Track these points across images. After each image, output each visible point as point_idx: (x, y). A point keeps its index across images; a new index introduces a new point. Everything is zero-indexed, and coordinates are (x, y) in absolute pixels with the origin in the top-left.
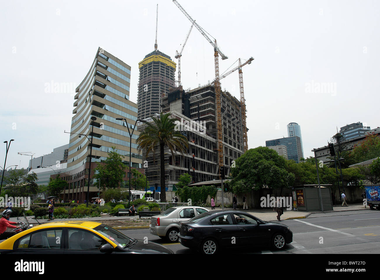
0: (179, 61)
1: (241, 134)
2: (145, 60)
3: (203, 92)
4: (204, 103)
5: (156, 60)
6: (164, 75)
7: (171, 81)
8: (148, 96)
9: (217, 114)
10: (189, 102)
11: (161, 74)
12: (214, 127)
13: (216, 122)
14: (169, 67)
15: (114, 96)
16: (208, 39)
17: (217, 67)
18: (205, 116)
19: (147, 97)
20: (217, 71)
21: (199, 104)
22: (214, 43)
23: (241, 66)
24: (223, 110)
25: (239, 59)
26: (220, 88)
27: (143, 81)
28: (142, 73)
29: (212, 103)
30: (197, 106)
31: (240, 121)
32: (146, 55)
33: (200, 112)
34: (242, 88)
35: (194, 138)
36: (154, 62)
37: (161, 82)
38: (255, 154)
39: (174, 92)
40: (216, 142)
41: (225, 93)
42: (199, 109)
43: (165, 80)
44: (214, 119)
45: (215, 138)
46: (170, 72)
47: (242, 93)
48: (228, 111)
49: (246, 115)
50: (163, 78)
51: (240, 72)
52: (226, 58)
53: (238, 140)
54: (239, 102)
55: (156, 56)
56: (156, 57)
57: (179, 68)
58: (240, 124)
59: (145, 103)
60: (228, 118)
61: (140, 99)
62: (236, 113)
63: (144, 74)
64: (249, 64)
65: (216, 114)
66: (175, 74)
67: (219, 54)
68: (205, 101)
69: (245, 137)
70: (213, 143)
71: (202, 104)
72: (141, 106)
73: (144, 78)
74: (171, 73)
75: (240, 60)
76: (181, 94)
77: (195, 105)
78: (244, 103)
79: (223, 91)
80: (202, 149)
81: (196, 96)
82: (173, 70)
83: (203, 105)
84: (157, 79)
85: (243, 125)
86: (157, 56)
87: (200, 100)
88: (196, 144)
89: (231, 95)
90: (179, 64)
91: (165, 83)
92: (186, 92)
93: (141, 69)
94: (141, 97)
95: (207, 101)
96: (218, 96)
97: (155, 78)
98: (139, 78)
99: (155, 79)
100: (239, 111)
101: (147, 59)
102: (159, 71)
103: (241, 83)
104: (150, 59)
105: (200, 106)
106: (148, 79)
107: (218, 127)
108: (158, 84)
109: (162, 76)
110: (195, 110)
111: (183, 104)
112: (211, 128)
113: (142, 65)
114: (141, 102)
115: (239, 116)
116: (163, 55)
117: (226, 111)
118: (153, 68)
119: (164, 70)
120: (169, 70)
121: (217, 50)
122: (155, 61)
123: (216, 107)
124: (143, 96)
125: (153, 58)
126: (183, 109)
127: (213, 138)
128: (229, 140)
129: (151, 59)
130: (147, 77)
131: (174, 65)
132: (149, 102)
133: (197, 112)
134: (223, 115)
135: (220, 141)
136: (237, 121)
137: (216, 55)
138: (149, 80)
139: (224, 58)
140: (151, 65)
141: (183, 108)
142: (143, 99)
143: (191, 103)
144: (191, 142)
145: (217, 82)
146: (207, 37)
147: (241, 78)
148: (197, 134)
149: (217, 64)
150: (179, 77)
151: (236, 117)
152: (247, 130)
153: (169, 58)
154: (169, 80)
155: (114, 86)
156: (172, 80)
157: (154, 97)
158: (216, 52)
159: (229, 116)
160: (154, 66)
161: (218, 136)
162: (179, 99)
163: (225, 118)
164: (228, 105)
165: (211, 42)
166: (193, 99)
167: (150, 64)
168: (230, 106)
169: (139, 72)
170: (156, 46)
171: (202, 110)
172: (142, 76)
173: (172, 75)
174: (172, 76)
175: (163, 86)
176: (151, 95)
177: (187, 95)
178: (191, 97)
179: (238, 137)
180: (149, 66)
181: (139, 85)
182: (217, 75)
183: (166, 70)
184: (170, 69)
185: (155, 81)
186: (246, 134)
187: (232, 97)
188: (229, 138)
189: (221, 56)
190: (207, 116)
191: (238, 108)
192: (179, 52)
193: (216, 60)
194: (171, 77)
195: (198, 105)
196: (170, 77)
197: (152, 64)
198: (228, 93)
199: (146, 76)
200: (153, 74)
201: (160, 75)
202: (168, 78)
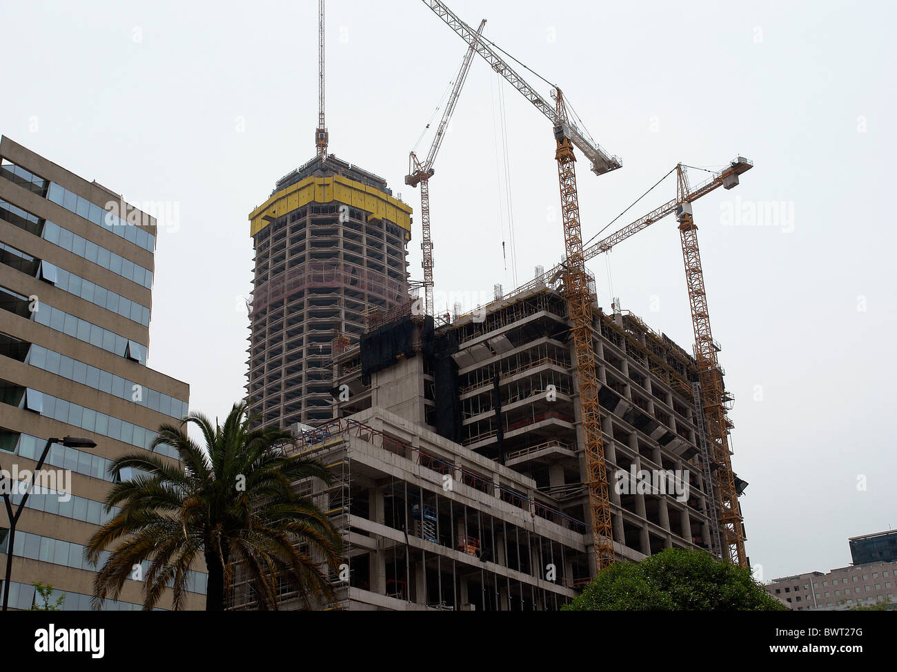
0: (425, 196)
1: (708, 508)
2: (275, 198)
3: (513, 321)
4: (523, 370)
5: (323, 197)
6: (359, 261)
7: (391, 284)
8: (293, 351)
9: (582, 416)
10: (455, 366)
11: (346, 257)
12: (573, 477)
13: (581, 456)
14: (379, 223)
15: (74, 348)
16: (523, 87)
17: (570, 208)
18: (530, 428)
19: (289, 359)
20: (572, 225)
21: (497, 373)
22: (553, 103)
23: (690, 199)
24: (608, 399)
25: (679, 167)
26: (593, 298)
27: (270, 290)
28: (266, 256)
29: (556, 368)
30: (491, 387)
31: (698, 445)
32: (280, 177)
33: (505, 409)
34: (697, 293)
35: (473, 532)
36: (316, 208)
37: (347, 292)
38: (632, 591)
39: (386, 325)
40: (587, 547)
41: (618, 322)
42: (501, 396)
43: (367, 281)
44: (568, 438)
45: (582, 530)
46: (386, 245)
47: (701, 316)
48: (638, 400)
49: (730, 416)
50: (354, 271)
51: (687, 225)
52: (614, 165)
53: (698, 535)
54: (688, 357)
55: (321, 181)
56: (324, 185)
57: (426, 226)
58: (700, 459)
59: (279, 386)
60: (636, 435)
61: (257, 368)
62: (679, 409)
63: (275, 261)
64: (728, 188)
65: (577, 416)
66: (407, 253)
67: (577, 152)
68: (526, 360)
69: (730, 521)
70: (570, 552)
71: (513, 373)
72: (264, 400)
73: (277, 277)
74: (389, 250)
75: (680, 173)
76: (417, 333)
77: (480, 380)
78: (713, 362)
79: (608, 311)
80: (514, 582)
81: (485, 342)
82: (400, 234)
83: (516, 378)
84: (330, 278)
85: (714, 466)
86: (328, 180)
87: (505, 355)
88: (486, 557)
89: (644, 329)
90: (425, 211)
91: (367, 292)
92: (438, 323)
93: (260, 238)
94: (262, 359)
95: (535, 358)
96: (582, 332)
97: (319, 273)
98: (252, 276)
99: (319, 279)
100: (691, 399)
101: (283, 193)
102: (336, 243)
103: (694, 271)
104: (295, 196)
105: (503, 382)
106: (292, 280)
107: (588, 477)
108: (334, 301)
109: (353, 265)
110: (483, 402)
111: (428, 377)
112: (557, 481)
113: (266, 223)
114: (261, 383)
115: (695, 422)
116: (356, 174)
117: (625, 403)
118: (314, 233)
119: (359, 238)
120: (380, 235)
121: (568, 134)
122: (319, 200)
123: (578, 382)
124: (273, 354)
125: (312, 186)
126: (429, 402)
127: (572, 527)
128: (652, 536)
129: (302, 193)
130: (286, 273)
131: (401, 214)
132: (299, 380)
133: (492, 413)
134: (613, 419)
135: (607, 542)
136: (686, 445)
137: (565, 156)
138: (297, 284)
139: (604, 165)
140: (300, 221)
141: (428, 395)
142: (271, 366)
143: (462, 372)
144: (461, 549)
145: (573, 271)
146: (520, 80)
147: (691, 249)
148: (486, 510)
149: (568, 191)
150: (428, 264)
151: (681, 429)
152: (740, 486)
153: (380, 183)
154: (382, 280)
155: (75, 306)
156: (394, 280)
157: (319, 357)
158: (565, 142)
159: (643, 424)
160: (314, 222)
161: (593, 518)
162: (410, 355)
163: (621, 435)
164: (635, 376)
165: (538, 102)
166: (472, 356)
167: (298, 214)
168: (643, 379)
169: (253, 254)
170: (322, 138)
171: (514, 400)
172: (266, 268)
173: (394, 258)
174: (395, 264)
175: (355, 306)
176: (304, 348)
177: (443, 337)
178: (461, 347)
179: (693, 521)
180: (295, 223)
181: (252, 308)
182: (573, 241)
183: (370, 236)
184: (385, 233)
185: (319, 285)
186: (736, 505)
187: (652, 335)
188: (647, 529)
189: (590, 158)
190: (537, 425)
191: (685, 386)
192: (422, 157)
193: (567, 177)
194: (391, 268)
195: (496, 381)
196: (387, 266)
197: (305, 214)
198: (631, 321)
199: (283, 268)
200: (313, 255)
201: (342, 262)
202: (378, 273)
